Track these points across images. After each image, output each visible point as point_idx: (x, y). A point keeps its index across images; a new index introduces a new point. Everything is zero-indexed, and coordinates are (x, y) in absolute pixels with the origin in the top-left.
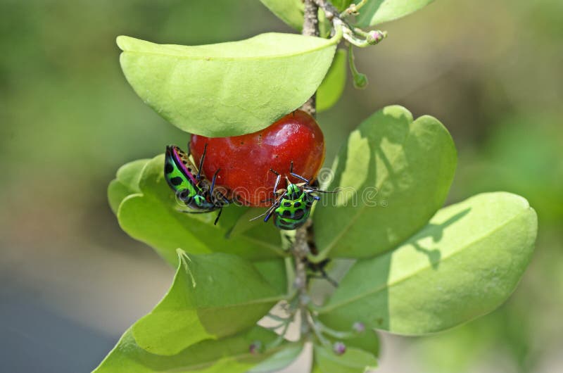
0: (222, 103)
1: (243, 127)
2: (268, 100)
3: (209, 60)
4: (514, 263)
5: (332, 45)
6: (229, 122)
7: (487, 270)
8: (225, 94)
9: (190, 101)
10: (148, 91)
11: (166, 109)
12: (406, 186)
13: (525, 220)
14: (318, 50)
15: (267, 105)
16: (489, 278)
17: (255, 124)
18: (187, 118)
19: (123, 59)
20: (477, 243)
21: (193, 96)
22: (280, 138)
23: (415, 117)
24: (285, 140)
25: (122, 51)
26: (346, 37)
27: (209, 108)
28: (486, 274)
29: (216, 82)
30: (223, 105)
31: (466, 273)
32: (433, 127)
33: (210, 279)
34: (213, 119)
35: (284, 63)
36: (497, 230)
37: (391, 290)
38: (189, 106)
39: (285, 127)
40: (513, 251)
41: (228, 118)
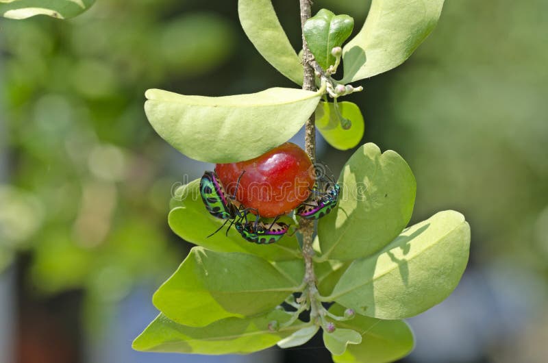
0: (222, 138)
1: (238, 156)
2: (261, 136)
3: (216, 106)
4: (455, 264)
5: (317, 96)
6: (227, 152)
7: (436, 269)
8: (225, 131)
9: (197, 136)
10: (163, 128)
11: (178, 142)
12: (380, 205)
13: (461, 231)
14: (305, 100)
15: (259, 140)
16: (438, 276)
17: (249, 154)
18: (193, 149)
19: (147, 106)
20: (429, 248)
21: (199, 133)
22: (269, 164)
23: (382, 151)
24: (273, 166)
25: (147, 99)
26: (328, 90)
27: (210, 141)
28: (436, 272)
29: (219, 123)
30: (223, 140)
31: (422, 272)
32: (394, 159)
33: (226, 270)
34: (214, 150)
35: (276, 110)
36: (443, 239)
37: (375, 283)
38: (195, 140)
39: (275, 156)
40: (454, 255)
41: (226, 149)
